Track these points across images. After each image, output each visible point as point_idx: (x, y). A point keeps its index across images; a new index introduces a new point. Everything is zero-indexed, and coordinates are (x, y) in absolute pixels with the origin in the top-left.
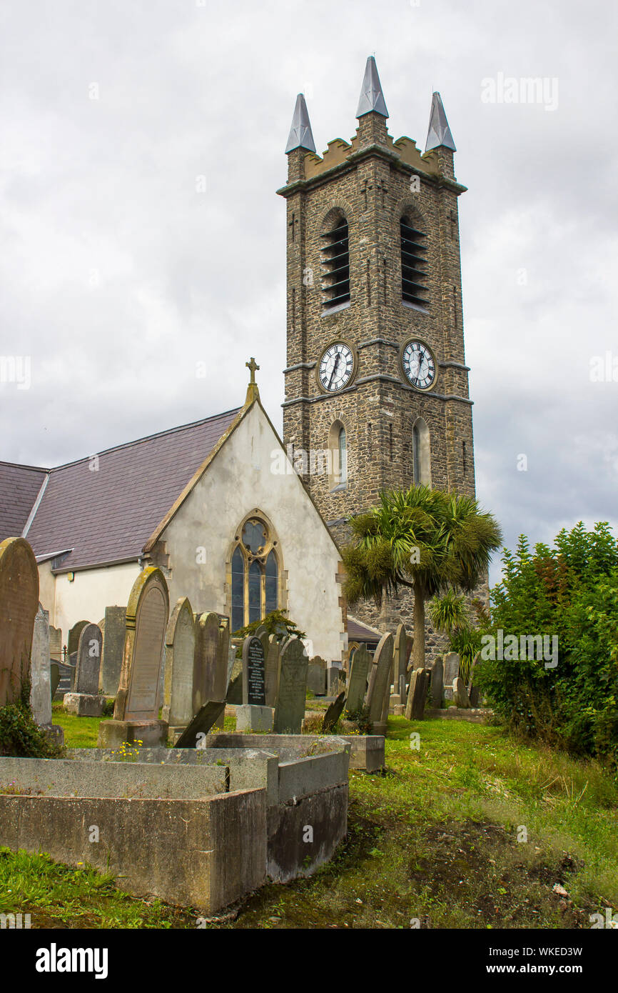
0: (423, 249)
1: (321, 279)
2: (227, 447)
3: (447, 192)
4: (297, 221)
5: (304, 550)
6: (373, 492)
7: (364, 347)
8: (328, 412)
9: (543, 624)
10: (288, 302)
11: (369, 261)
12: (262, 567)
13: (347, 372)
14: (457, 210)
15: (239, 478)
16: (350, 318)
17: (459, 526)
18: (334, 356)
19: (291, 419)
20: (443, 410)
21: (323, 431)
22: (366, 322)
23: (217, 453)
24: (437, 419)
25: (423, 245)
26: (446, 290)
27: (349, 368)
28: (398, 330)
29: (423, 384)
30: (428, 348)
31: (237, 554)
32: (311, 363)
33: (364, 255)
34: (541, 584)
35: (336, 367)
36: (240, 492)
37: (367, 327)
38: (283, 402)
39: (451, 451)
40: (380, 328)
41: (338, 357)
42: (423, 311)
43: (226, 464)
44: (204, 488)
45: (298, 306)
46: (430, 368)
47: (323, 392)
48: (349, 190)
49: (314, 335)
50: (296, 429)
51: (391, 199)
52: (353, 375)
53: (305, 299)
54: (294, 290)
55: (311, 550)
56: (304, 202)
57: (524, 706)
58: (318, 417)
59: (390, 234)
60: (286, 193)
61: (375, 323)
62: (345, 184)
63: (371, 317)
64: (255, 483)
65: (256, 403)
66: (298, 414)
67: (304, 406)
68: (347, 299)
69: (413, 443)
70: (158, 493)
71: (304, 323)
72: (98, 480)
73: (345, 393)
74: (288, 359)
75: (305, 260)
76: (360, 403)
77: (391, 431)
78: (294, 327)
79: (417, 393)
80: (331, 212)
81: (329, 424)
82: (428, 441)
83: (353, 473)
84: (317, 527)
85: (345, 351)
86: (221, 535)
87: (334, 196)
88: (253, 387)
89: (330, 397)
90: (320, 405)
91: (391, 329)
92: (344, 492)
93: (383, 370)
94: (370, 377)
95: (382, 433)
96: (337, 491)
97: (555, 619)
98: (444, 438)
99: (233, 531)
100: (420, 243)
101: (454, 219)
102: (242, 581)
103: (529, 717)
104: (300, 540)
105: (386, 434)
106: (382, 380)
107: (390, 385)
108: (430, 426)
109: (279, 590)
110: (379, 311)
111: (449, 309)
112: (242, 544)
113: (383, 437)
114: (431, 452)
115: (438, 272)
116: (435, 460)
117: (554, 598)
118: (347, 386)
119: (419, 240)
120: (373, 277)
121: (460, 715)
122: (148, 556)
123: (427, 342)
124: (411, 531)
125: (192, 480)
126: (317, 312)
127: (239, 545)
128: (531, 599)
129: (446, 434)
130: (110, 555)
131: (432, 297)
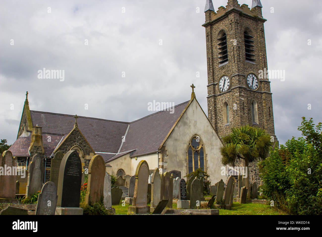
0: (252, 42)
1: (218, 54)
2: (185, 114)
3: (260, 22)
4: (209, 35)
5: (212, 147)
6: (238, 126)
7: (233, 77)
8: (222, 99)
9: (281, 171)
10: (207, 62)
11: (233, 47)
12: (198, 153)
13: (228, 85)
14: (264, 28)
15: (189, 124)
16: (228, 67)
17: (258, 139)
18: (223, 80)
19: (210, 102)
20: (262, 97)
21: (221, 106)
22: (234, 68)
23: (182, 116)
24: (260, 100)
25: (252, 40)
26: (261, 55)
27: (229, 84)
28: (245, 70)
29: (254, 88)
30: (255, 75)
31: (190, 149)
32: (216, 83)
33: (232, 45)
34: (281, 158)
35: (224, 84)
36: (190, 129)
37: (234, 70)
38: (207, 96)
39: (265, 110)
40: (238, 70)
41: (225, 80)
42: (253, 63)
43: (185, 120)
44: (178, 128)
45: (211, 64)
46: (256, 82)
47: (220, 92)
48: (226, 23)
49: (217, 73)
50: (212, 105)
51: (240, 26)
52: (230, 86)
53: (213, 61)
54: (209, 58)
55: (215, 147)
56: (211, 28)
57: (276, 198)
58: (219, 101)
59: (240, 37)
60: (205, 26)
61: (237, 68)
62: (225, 21)
63: (235, 66)
64: (195, 125)
65: (195, 99)
66: (212, 100)
67: (214, 97)
68: (227, 60)
69: (251, 108)
70: (164, 130)
71: (213, 69)
72: (145, 126)
73: (228, 92)
74: (208, 82)
75: (212, 48)
76: (233, 96)
77: (243, 105)
78: (210, 71)
79: (252, 91)
80: (220, 31)
81: (223, 103)
82: (257, 107)
83: (231, 119)
84: (217, 139)
85: (227, 78)
86: (184, 143)
87: (221, 26)
88: (193, 93)
89: (223, 94)
90: (220, 97)
91: (242, 70)
92: (229, 126)
93: (240, 84)
94: (236, 87)
95: (240, 105)
96: (226, 126)
97: (285, 170)
98: (262, 106)
99: (188, 142)
100: (251, 40)
101: (262, 31)
102: (192, 158)
103: (278, 202)
104: (211, 143)
105: (242, 106)
106: (240, 88)
107: (242, 89)
108: (257, 102)
109: (205, 161)
110: (238, 64)
111: (262, 62)
112: (191, 146)
113: (241, 107)
114: (258, 111)
115: (258, 49)
116: (259, 114)
117: (285, 163)
118: (228, 90)
119: (251, 39)
120: (235, 53)
121: (258, 201)
122: (160, 151)
123: (255, 74)
124: (242, 141)
125: (174, 125)
126: (217, 65)
127: (190, 146)
128: (277, 163)
129: (263, 105)
130: (148, 151)
131: (256, 58)
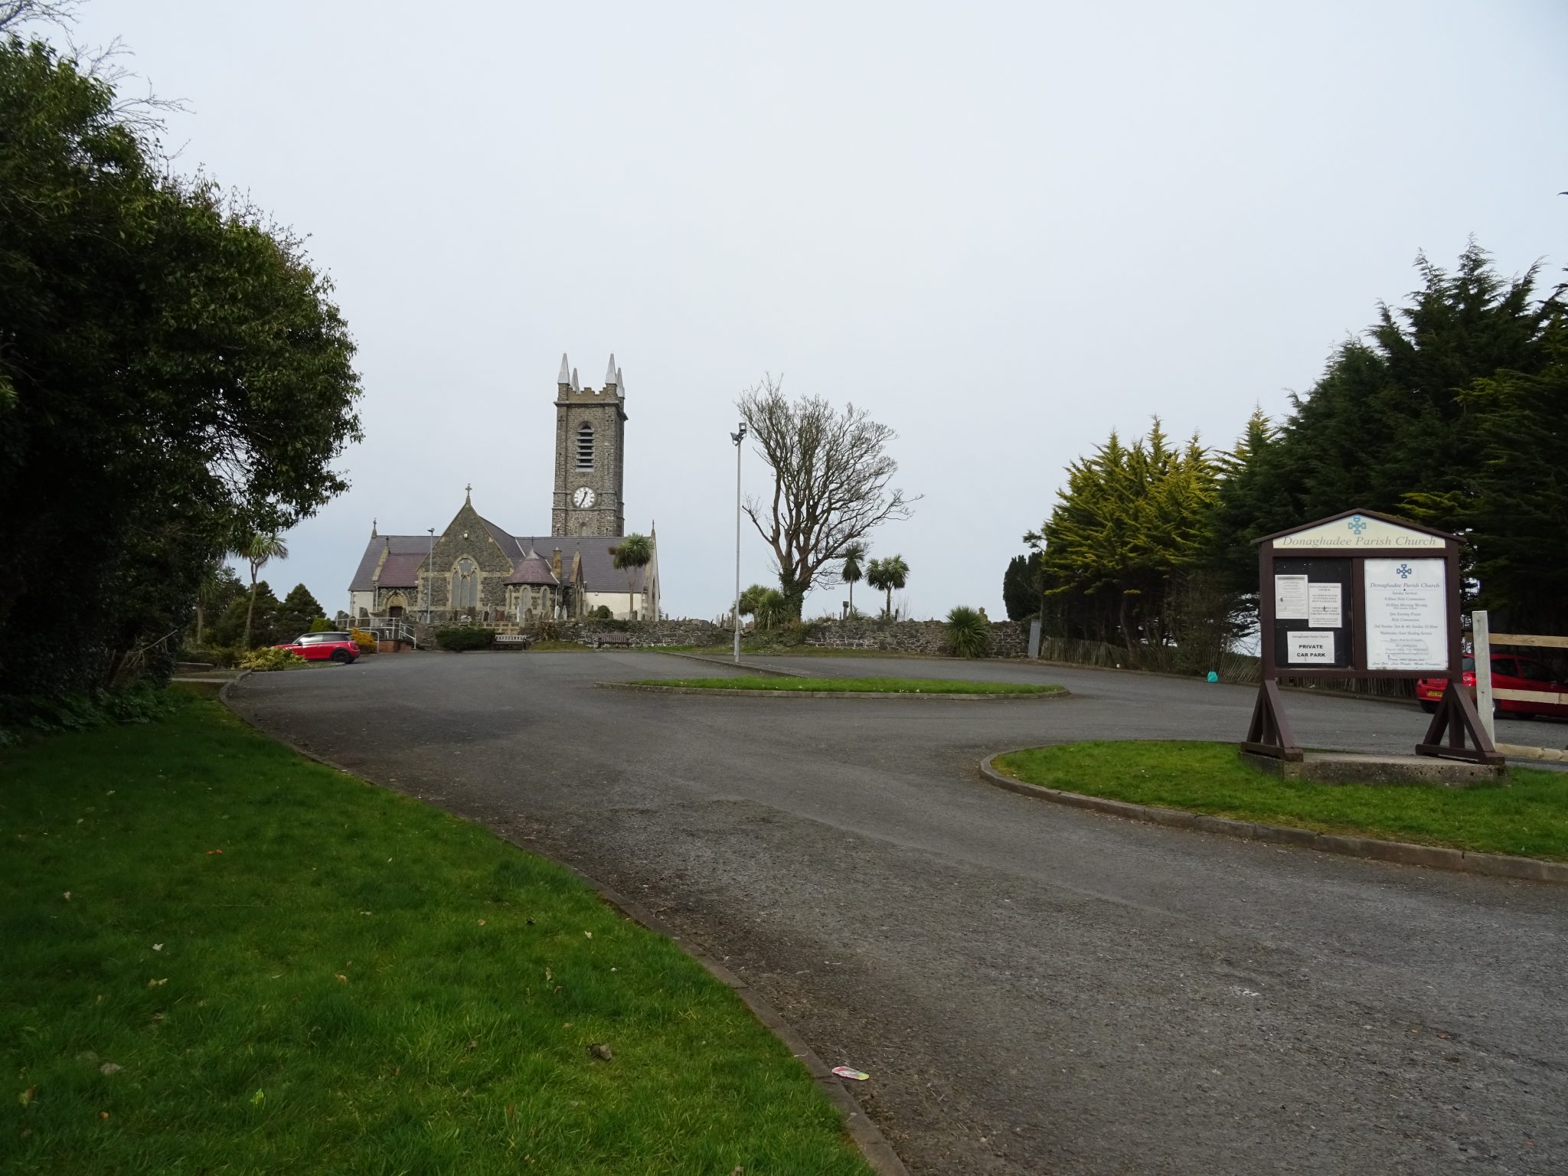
1: (575, 453)
4: (563, 419)
8: (579, 517)
10: (556, 458)
11: (609, 454)
13: (591, 501)
16: (593, 476)
18: (583, 492)
32: (569, 492)
35: (584, 498)
38: (553, 507)
40: (614, 486)
41: (586, 493)
47: (576, 507)
48: (596, 415)
49: (571, 479)
50: (560, 521)
52: (595, 504)
53: (566, 460)
56: (568, 412)
58: (572, 518)
61: (611, 484)
63: (609, 480)
66: (562, 515)
67: (564, 512)
68: (591, 467)
71: (566, 472)
75: (567, 441)
76: (602, 518)
80: (584, 422)
81: (579, 523)
85: (590, 491)
87: (585, 416)
89: (580, 511)
90: (575, 513)
94: (609, 508)
110: (613, 479)
118: (589, 509)
126: (573, 469)
